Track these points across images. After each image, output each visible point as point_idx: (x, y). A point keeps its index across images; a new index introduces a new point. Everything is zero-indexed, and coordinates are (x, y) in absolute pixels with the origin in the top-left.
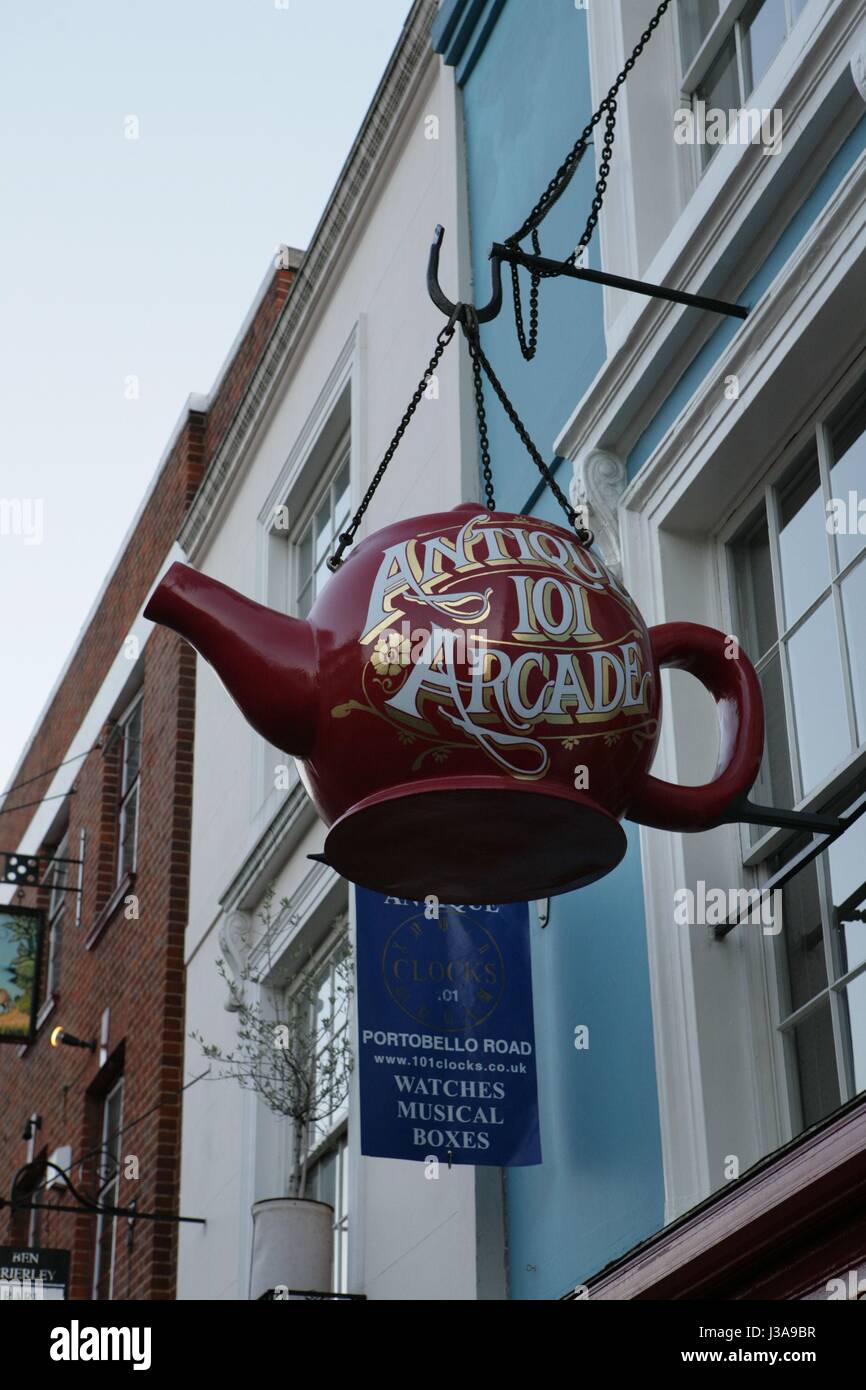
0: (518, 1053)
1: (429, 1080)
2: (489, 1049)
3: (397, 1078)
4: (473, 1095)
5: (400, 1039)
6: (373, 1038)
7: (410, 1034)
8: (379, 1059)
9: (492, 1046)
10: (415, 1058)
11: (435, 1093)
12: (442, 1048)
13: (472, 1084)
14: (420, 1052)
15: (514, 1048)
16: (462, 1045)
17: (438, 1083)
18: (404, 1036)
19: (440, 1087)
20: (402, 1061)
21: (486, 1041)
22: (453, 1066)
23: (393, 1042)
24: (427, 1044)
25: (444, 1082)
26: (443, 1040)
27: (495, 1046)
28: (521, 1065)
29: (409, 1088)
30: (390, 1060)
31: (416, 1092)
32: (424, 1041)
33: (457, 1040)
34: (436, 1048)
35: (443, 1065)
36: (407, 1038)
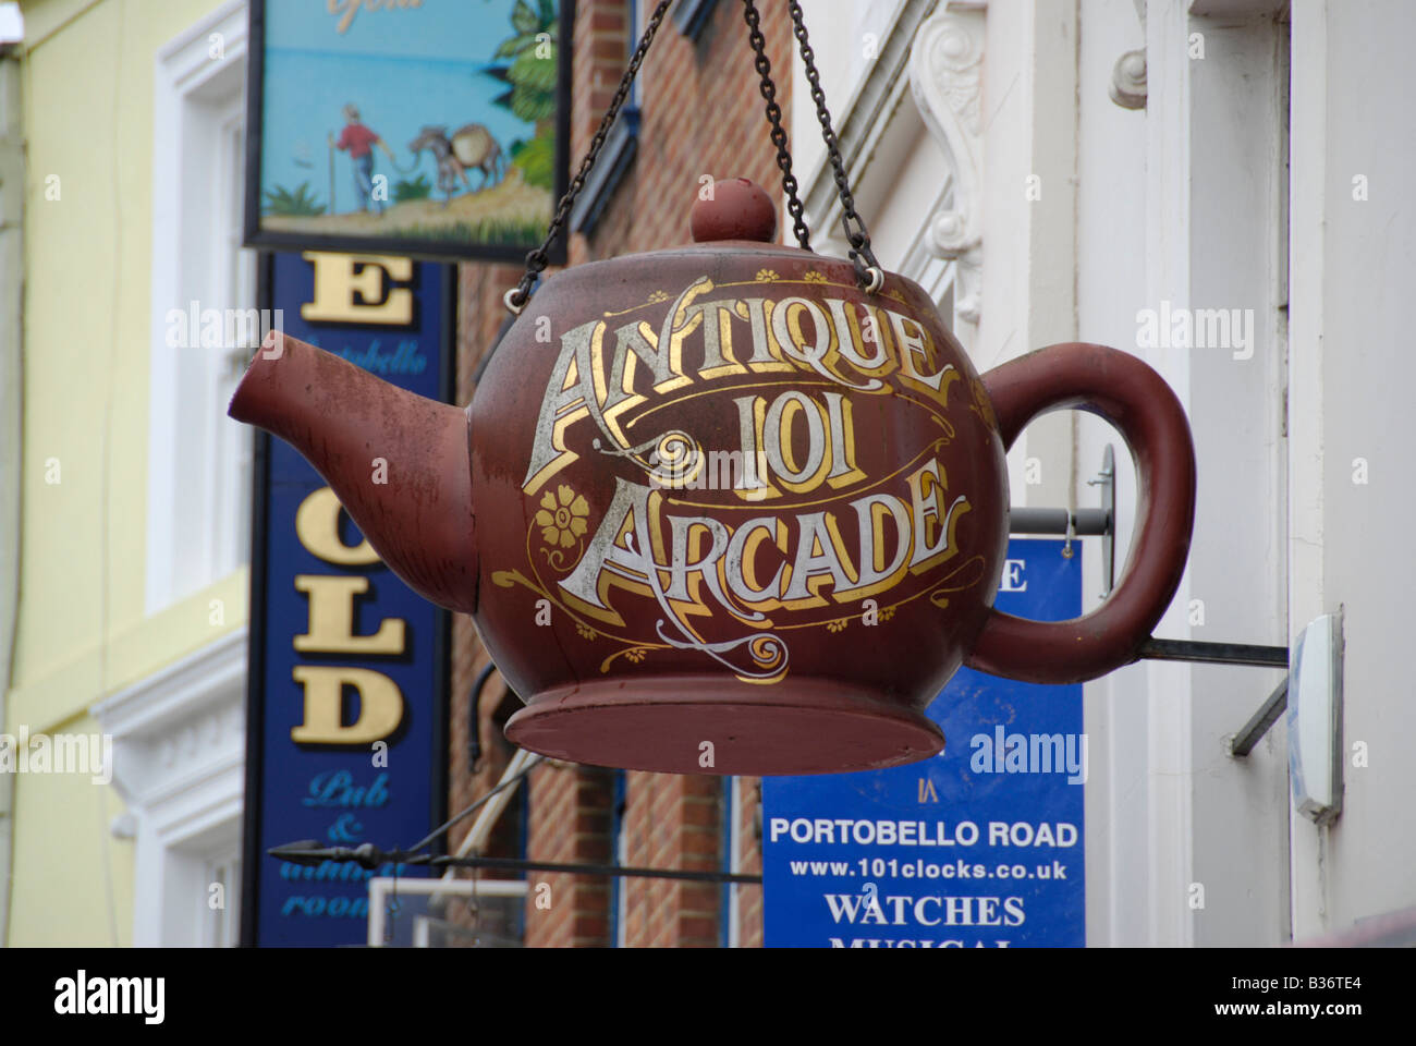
0: (1052, 844)
1: (889, 899)
2: (999, 839)
3: (831, 899)
4: (967, 921)
5: (837, 830)
6: (789, 832)
7: (856, 821)
8: (799, 868)
9: (1003, 834)
10: (864, 863)
11: (900, 919)
12: (913, 842)
13: (967, 901)
14: (874, 851)
15: (1044, 835)
16: (950, 834)
17: (906, 902)
18: (844, 824)
19: (909, 910)
20: (840, 869)
21: (993, 826)
22: (933, 871)
23: (824, 836)
24: (887, 837)
25: (915, 901)
26: (917, 828)
27: (1009, 833)
28: (1056, 864)
29: (852, 916)
30: (819, 869)
31: (864, 921)
32: (881, 832)
33: (941, 826)
34: (903, 841)
35: (916, 871)
36: (850, 828)
